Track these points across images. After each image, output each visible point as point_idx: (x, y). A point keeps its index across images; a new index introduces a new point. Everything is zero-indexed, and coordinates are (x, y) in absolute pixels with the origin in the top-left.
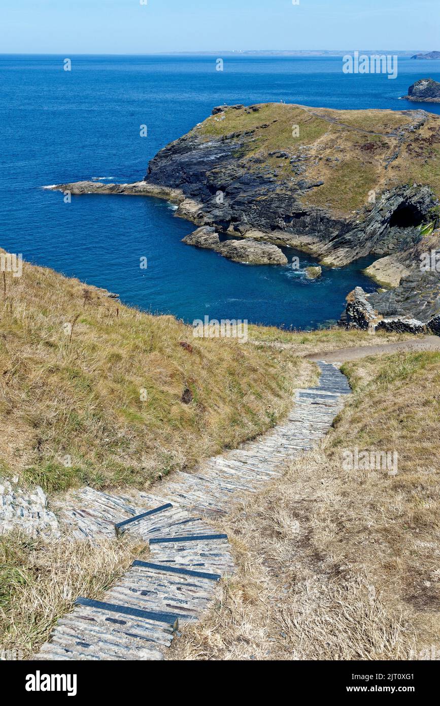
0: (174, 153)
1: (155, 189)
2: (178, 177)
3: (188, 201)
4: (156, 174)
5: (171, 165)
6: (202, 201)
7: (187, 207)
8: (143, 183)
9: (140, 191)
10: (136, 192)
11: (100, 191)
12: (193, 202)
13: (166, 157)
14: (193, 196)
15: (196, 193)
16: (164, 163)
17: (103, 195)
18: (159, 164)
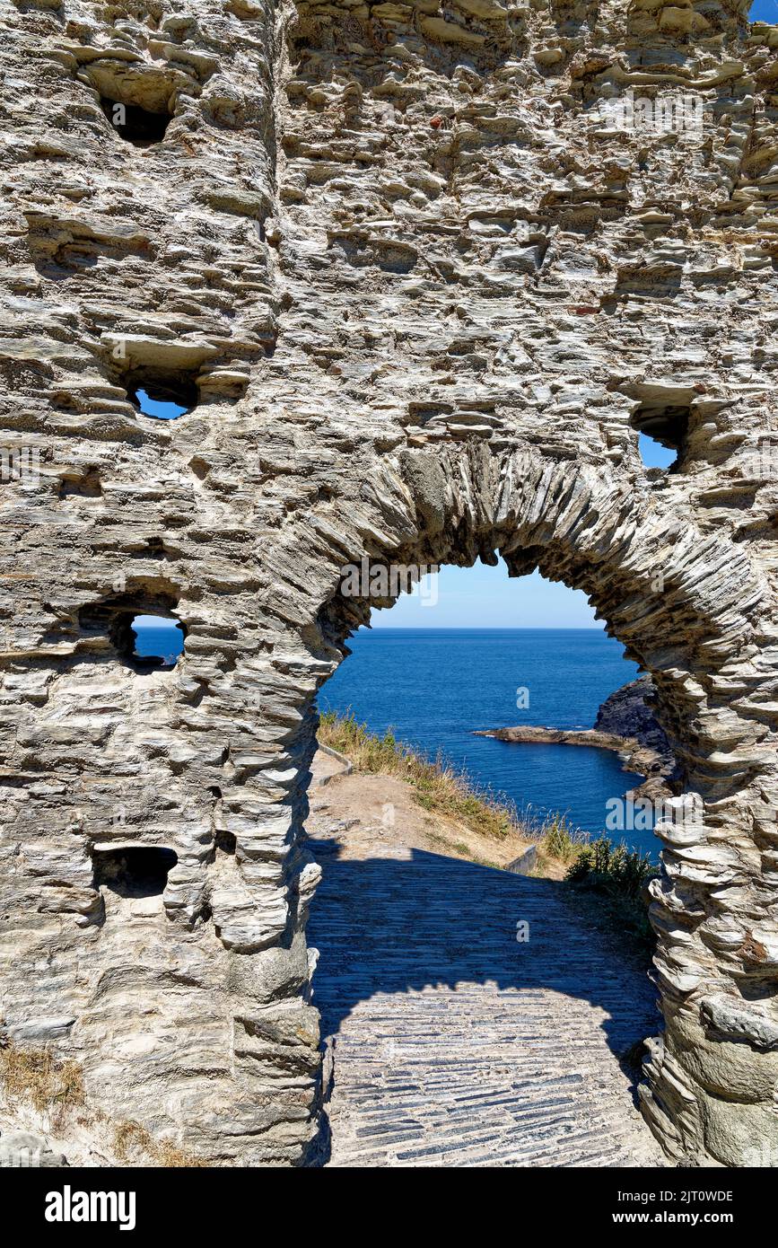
0: (629, 696)
1: (604, 737)
2: (633, 724)
3: (643, 751)
4: (607, 720)
5: (625, 710)
6: (659, 751)
7: (641, 757)
8: (592, 731)
9: (587, 740)
10: (582, 740)
11: (540, 738)
12: (650, 752)
13: (620, 700)
14: (650, 745)
15: (654, 741)
16: (619, 707)
17: (542, 743)
18: (612, 709)
